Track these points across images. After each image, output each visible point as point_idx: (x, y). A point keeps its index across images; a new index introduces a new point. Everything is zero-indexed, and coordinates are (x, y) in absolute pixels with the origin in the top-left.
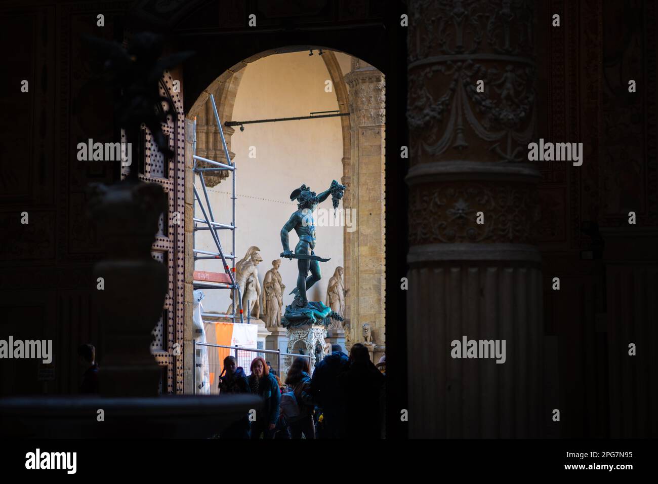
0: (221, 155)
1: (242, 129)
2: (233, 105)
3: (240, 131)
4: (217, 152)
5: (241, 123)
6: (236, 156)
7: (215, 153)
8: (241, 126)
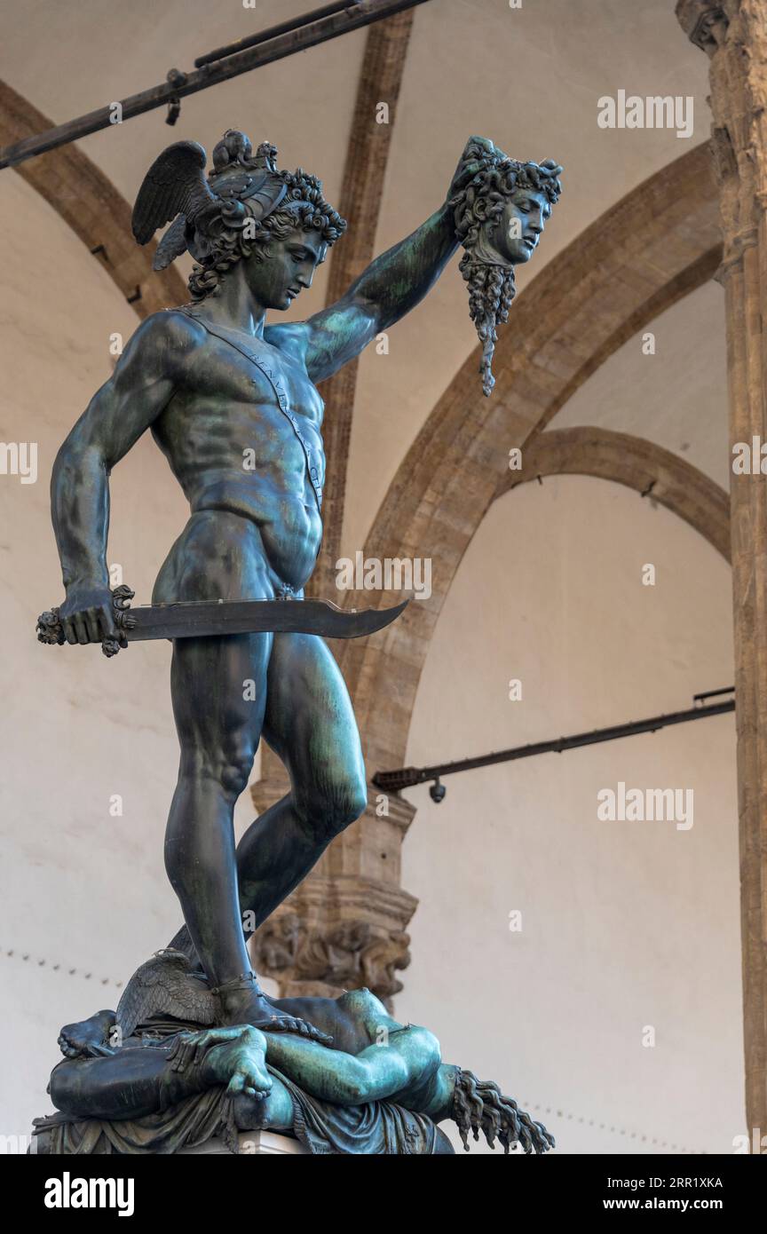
0: (355, 893)
1: (437, 795)
2: (410, 715)
3: (430, 800)
4: (337, 883)
5: (433, 773)
6: (420, 908)
7: (332, 886)
8: (432, 783)
